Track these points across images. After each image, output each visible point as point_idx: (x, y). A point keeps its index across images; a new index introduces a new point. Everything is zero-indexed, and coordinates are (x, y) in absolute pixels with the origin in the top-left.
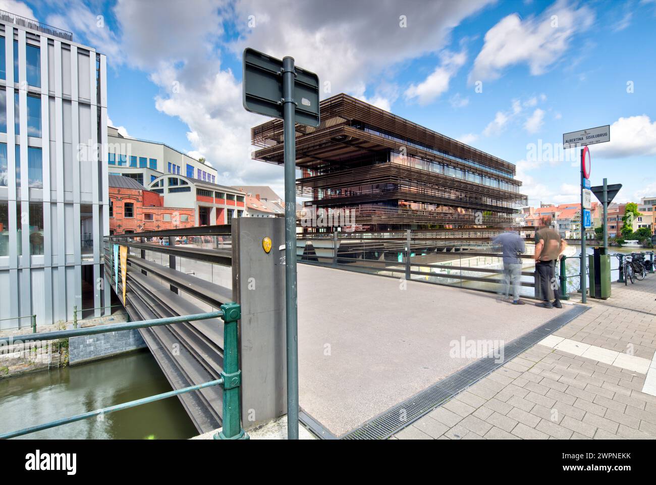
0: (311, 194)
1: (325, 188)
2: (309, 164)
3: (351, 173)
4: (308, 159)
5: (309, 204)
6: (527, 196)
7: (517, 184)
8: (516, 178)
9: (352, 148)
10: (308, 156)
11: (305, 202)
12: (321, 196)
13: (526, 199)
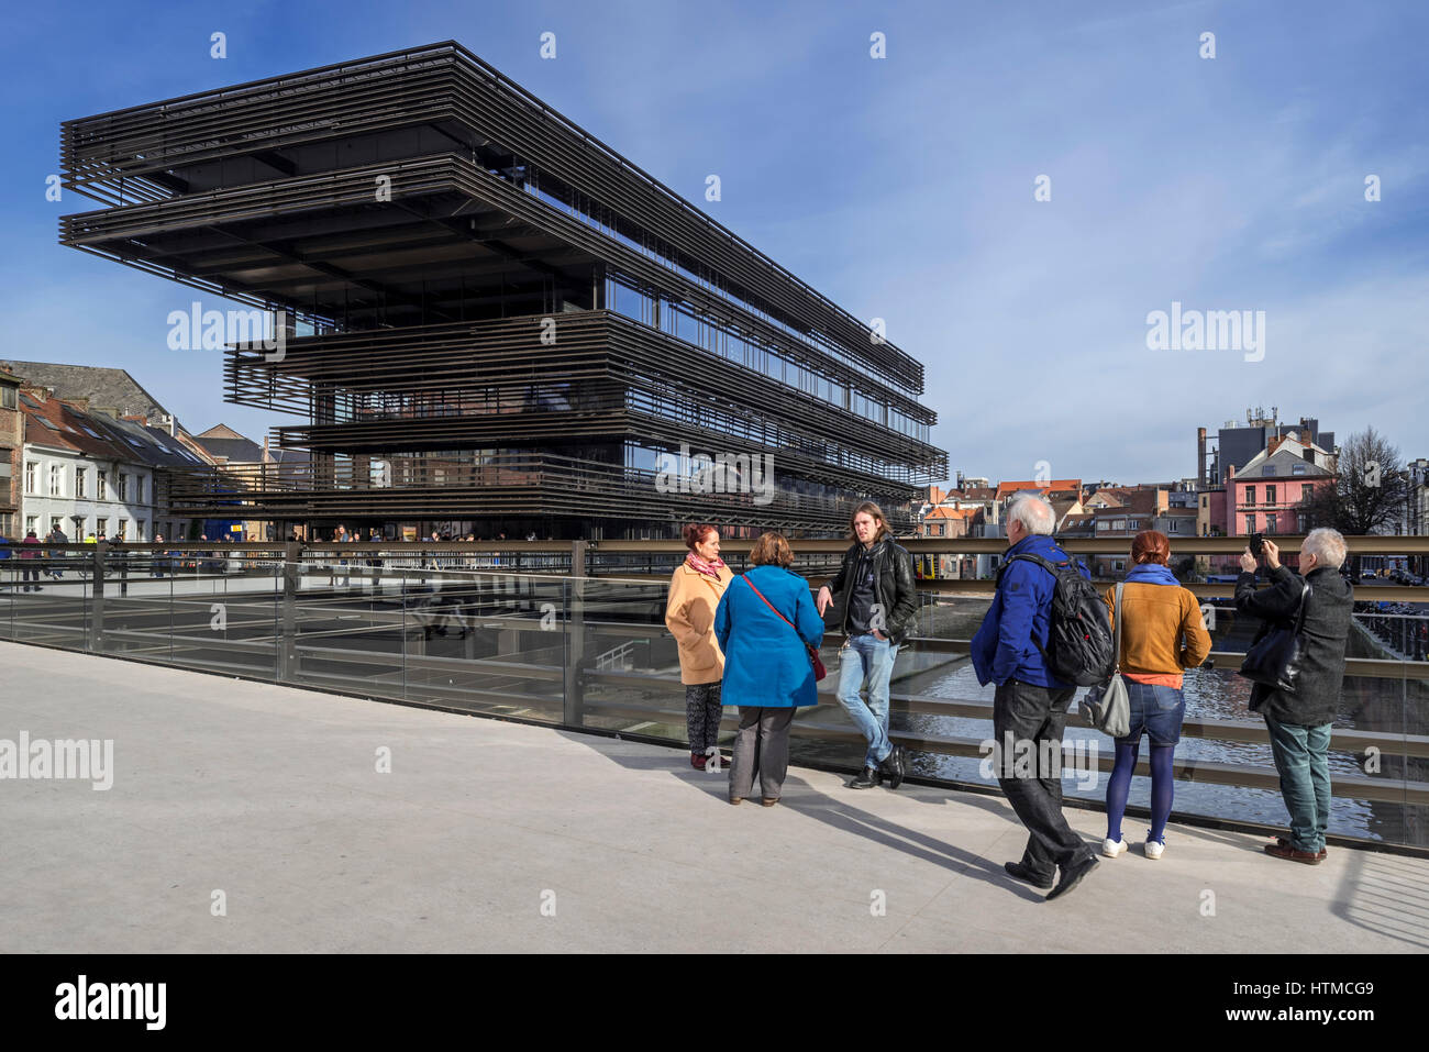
0: (303, 402)
1: (361, 384)
2: (302, 289)
3: (468, 335)
4: (301, 268)
5: (296, 436)
6: (945, 454)
7: (926, 416)
8: (922, 400)
9: (475, 247)
10: (301, 258)
11: (283, 430)
12: (343, 412)
13: (944, 462)
